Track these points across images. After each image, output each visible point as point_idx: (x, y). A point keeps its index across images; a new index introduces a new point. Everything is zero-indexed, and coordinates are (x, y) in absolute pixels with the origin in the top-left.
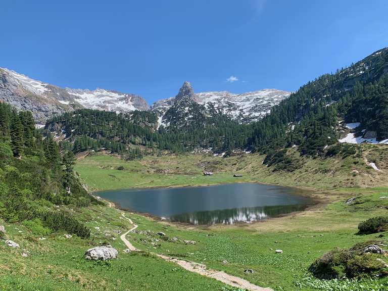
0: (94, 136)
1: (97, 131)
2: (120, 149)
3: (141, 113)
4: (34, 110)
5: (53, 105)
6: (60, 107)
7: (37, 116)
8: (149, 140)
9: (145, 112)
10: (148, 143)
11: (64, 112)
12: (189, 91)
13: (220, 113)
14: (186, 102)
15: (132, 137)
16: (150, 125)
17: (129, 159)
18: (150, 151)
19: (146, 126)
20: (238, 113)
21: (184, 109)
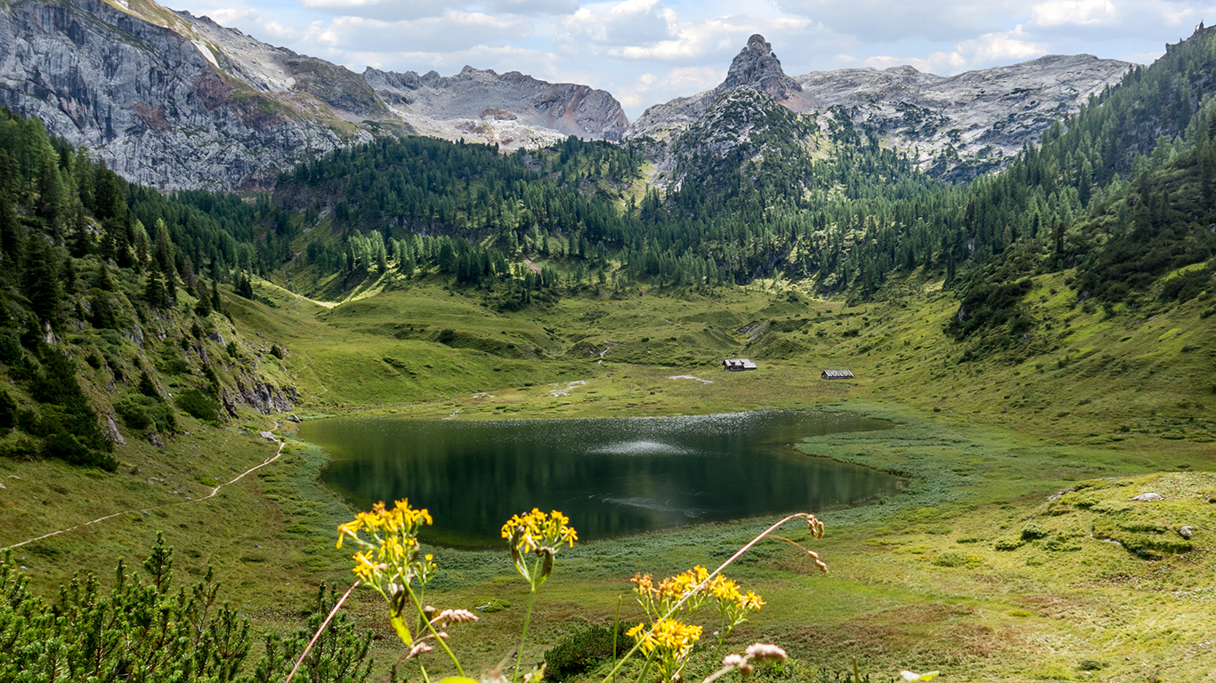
1: (426, 210)
6: (331, 133)
11: (343, 147)
13: (874, 145)
14: (746, 104)
19: (600, 192)
21: (736, 133)
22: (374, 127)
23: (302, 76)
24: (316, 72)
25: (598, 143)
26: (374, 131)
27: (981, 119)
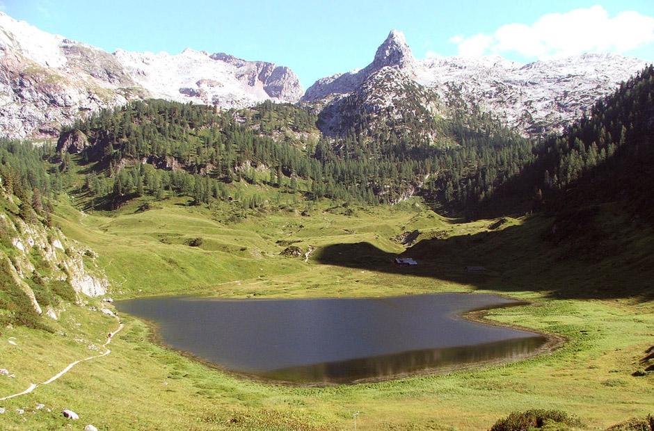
0: (160, 163)
1: (169, 152)
2: (215, 196)
3: (278, 108)
4: (40, 103)
5: (80, 92)
6: (96, 96)
7: (46, 116)
8: (288, 173)
9: (289, 105)
10: (285, 180)
11: (105, 107)
12: (400, 54)
13: (476, 108)
14: (389, 80)
15: (247, 166)
16: (298, 136)
17: (232, 219)
18: (287, 200)
19: (287, 139)
20: (519, 109)
21: (383, 99)
22: (127, 93)
23: (72, 56)
24: (82, 53)
25: (285, 104)
26: (126, 96)
27: (547, 94)
